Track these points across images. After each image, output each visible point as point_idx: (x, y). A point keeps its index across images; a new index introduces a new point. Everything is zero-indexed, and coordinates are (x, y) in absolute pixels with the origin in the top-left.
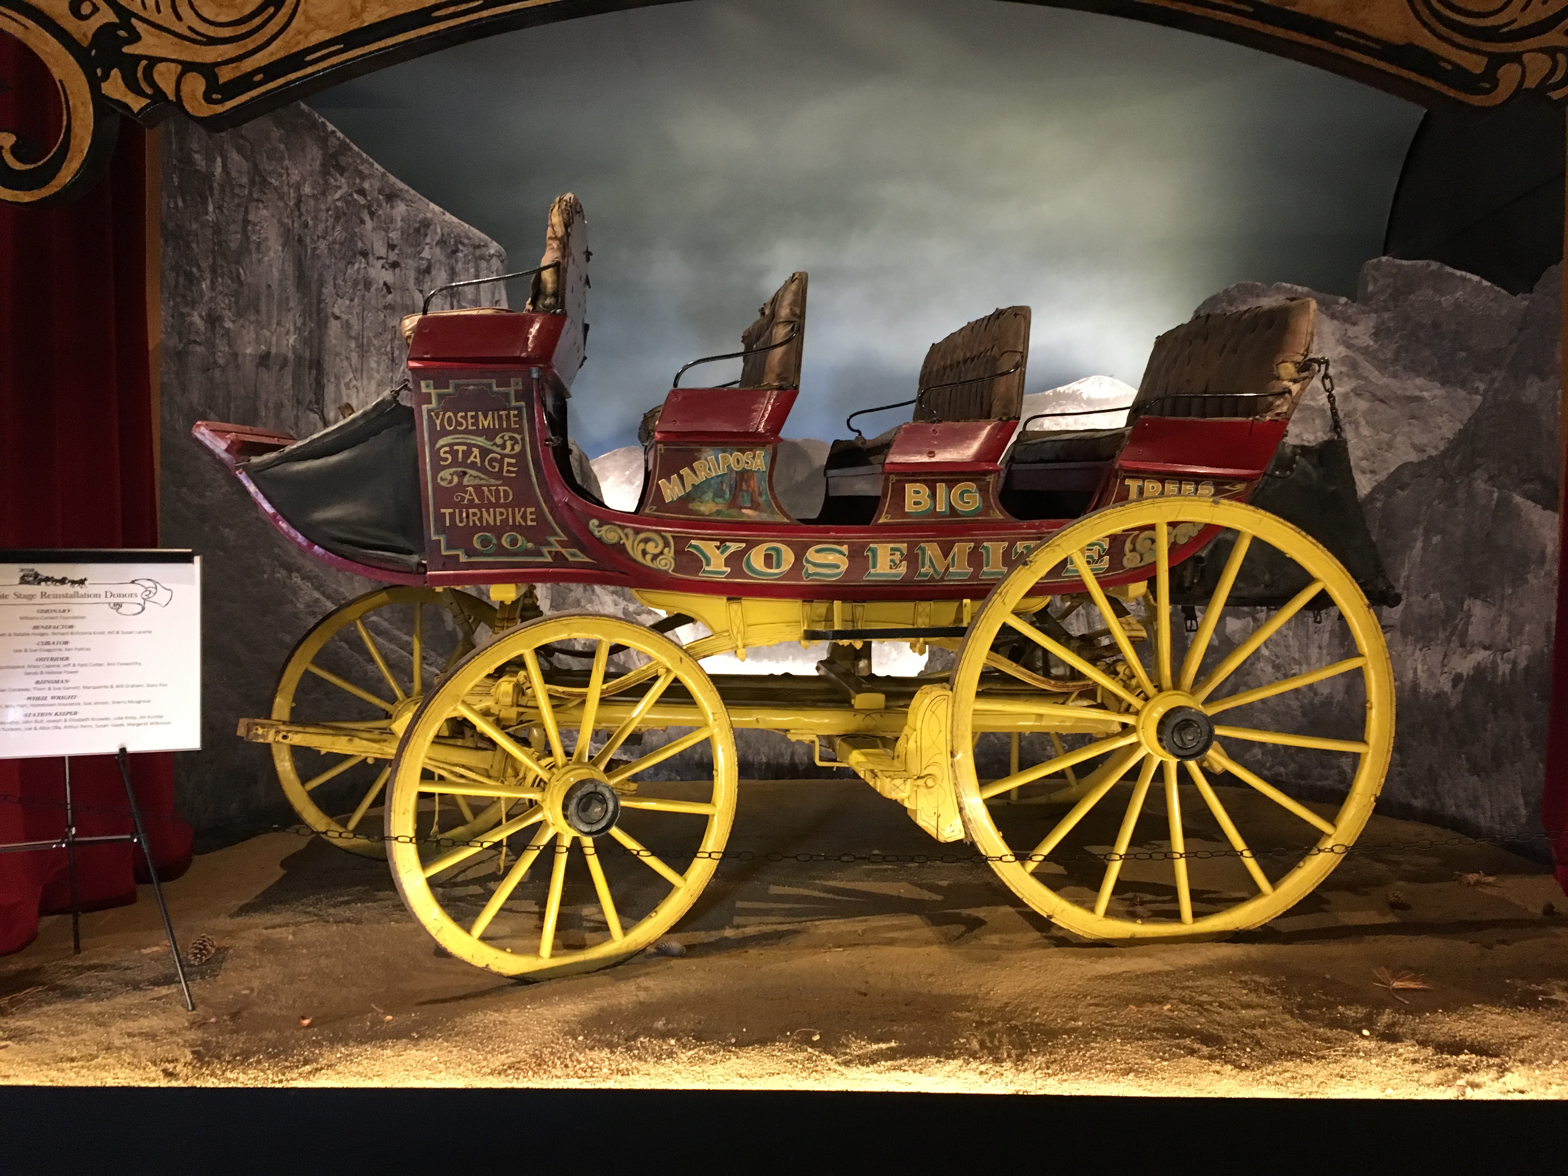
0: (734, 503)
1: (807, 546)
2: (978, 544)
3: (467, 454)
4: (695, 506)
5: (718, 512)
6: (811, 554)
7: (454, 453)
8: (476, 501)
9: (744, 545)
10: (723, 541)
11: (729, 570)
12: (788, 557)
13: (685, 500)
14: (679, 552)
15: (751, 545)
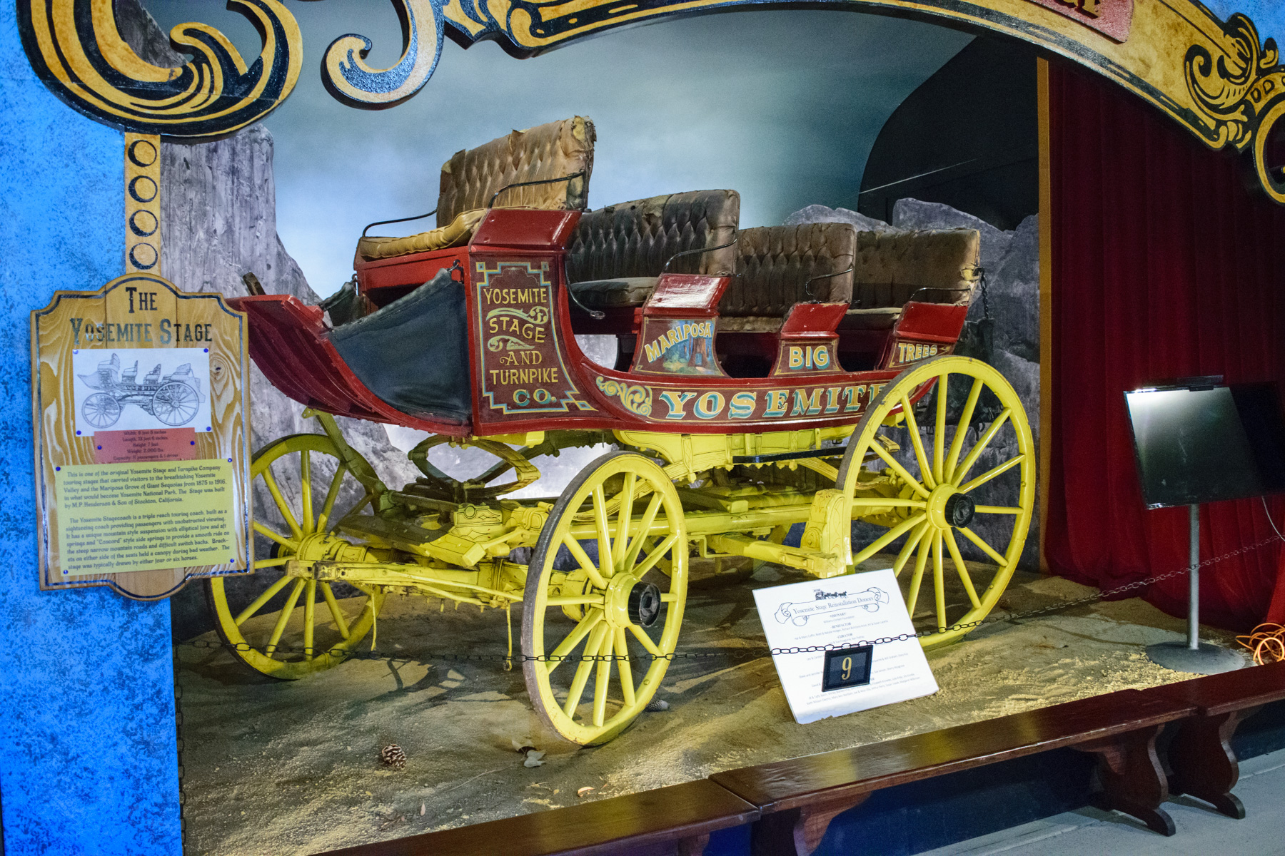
0: (691, 363)
1: (733, 393)
2: (826, 388)
3: (510, 323)
4: (667, 365)
5: (681, 370)
6: (735, 400)
7: (500, 323)
8: (516, 363)
9: (695, 394)
10: (683, 391)
11: (685, 413)
12: (721, 400)
13: (662, 359)
14: (655, 401)
15: (700, 394)
